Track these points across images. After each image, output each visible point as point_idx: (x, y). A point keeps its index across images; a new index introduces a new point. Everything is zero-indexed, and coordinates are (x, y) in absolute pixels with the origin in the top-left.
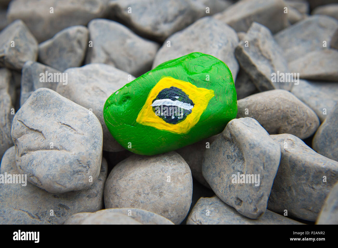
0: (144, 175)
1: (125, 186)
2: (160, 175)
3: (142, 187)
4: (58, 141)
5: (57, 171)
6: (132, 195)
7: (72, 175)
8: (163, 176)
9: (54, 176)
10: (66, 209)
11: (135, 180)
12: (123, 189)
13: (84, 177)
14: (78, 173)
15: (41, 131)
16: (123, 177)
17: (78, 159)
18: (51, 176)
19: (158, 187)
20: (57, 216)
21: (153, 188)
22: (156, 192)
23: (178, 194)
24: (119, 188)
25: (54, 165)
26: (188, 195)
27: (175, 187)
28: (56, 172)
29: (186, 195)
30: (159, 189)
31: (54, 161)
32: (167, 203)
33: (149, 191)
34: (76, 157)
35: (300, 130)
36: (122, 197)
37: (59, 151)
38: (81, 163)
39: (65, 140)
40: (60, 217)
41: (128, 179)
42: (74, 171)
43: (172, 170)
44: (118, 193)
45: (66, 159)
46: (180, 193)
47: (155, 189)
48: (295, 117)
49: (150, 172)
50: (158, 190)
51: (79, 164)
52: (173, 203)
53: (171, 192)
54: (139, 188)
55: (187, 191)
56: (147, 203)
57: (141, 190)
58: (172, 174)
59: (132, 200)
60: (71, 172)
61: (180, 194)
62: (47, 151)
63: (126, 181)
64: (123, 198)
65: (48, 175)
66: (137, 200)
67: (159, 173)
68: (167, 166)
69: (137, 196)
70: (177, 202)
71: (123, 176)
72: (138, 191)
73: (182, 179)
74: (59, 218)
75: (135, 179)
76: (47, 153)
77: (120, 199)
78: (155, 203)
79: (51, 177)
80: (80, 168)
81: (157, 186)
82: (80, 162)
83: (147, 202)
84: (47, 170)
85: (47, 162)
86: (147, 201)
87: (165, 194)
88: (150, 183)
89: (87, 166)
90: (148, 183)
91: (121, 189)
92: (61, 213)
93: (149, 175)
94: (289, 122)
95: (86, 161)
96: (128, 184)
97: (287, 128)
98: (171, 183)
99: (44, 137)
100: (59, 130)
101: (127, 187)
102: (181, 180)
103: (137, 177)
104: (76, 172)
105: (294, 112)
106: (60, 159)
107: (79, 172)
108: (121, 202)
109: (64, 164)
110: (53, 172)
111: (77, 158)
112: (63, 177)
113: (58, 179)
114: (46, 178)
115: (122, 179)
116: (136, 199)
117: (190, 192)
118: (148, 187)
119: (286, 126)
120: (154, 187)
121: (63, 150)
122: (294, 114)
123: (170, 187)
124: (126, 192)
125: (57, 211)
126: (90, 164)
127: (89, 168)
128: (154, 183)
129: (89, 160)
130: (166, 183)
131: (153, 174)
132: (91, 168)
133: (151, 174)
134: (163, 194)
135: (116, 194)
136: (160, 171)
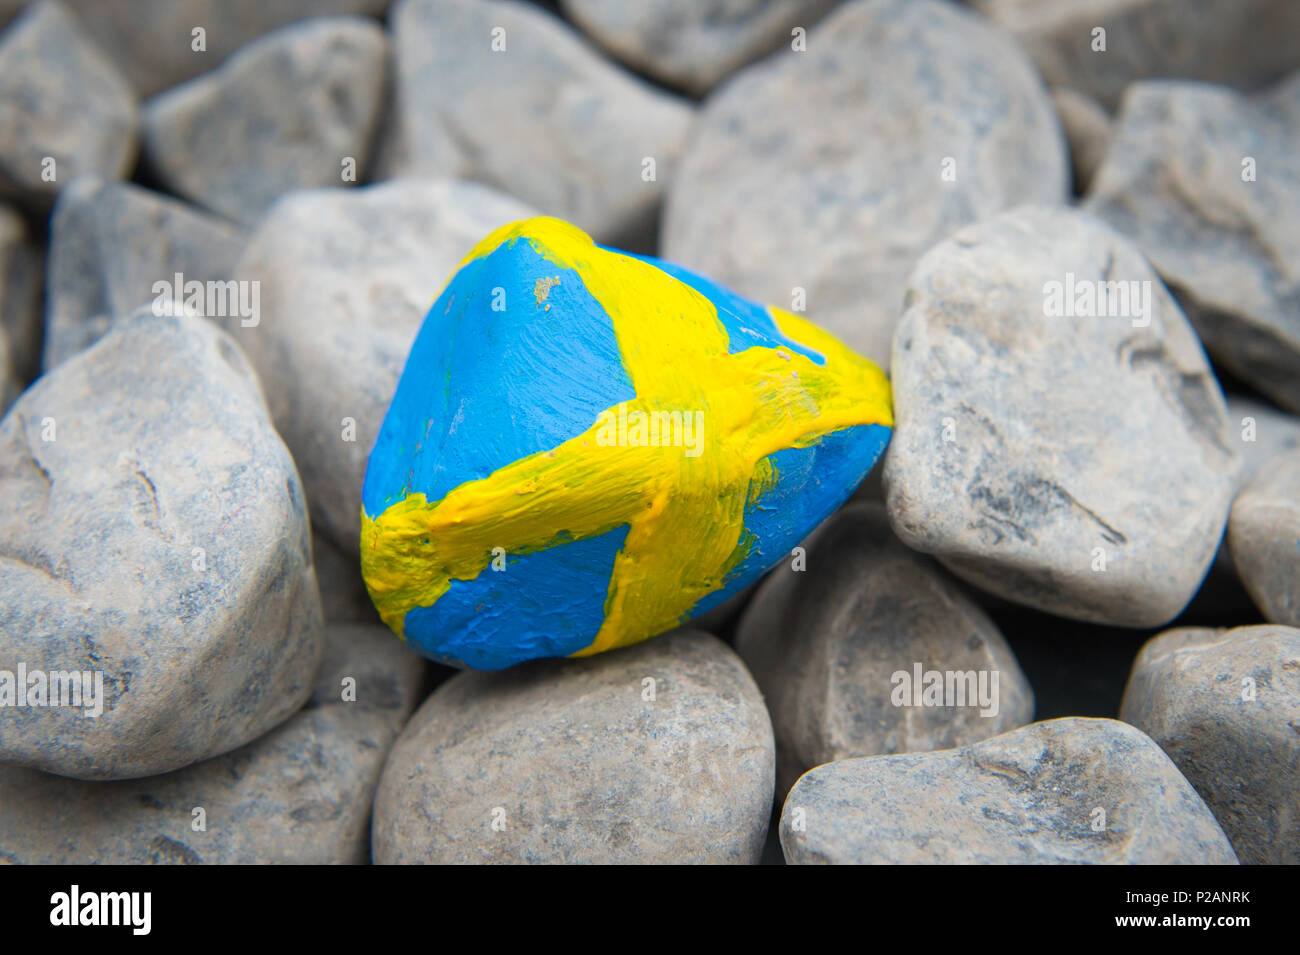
0: (557, 735)
1: (468, 778)
2: (629, 743)
3: (542, 793)
8: (642, 750)
11: (515, 754)
12: (459, 790)
16: (465, 738)
17: (90, 634)
19: (613, 797)
21: (587, 802)
22: (599, 818)
23: (697, 841)
24: (441, 786)
27: (688, 807)
29: (731, 848)
30: (613, 806)
33: (570, 813)
34: (86, 626)
36: (447, 826)
38: (96, 659)
41: (483, 749)
43: (687, 727)
44: (433, 808)
46: (706, 837)
47: (598, 807)
49: (586, 726)
50: (611, 810)
53: (667, 827)
54: (529, 792)
55: (739, 830)
57: (534, 805)
58: (680, 749)
59: (487, 844)
61: (703, 841)
63: (473, 755)
64: (450, 832)
66: (512, 849)
67: (627, 735)
68: (664, 707)
69: (516, 828)
71: (467, 733)
72: (521, 807)
73: (721, 773)
75: (516, 750)
77: (440, 832)
81: (610, 793)
82: (94, 654)
86: (556, 855)
87: (637, 833)
88: (580, 775)
90: (567, 777)
91: (449, 789)
93: (579, 739)
95: (120, 658)
96: (484, 770)
98: (673, 787)
101: (476, 787)
102: (720, 778)
108: (438, 846)
111: (88, 632)
115: (460, 747)
116: (508, 842)
117: (752, 836)
118: (569, 795)
120: (593, 798)
123: (663, 804)
124: (470, 806)
126: (133, 676)
127: (126, 689)
128: (597, 779)
129: (136, 654)
130: (648, 781)
131: (596, 738)
132: (133, 693)
133: (590, 734)
134: (630, 834)
135: (425, 812)
136: (633, 727)
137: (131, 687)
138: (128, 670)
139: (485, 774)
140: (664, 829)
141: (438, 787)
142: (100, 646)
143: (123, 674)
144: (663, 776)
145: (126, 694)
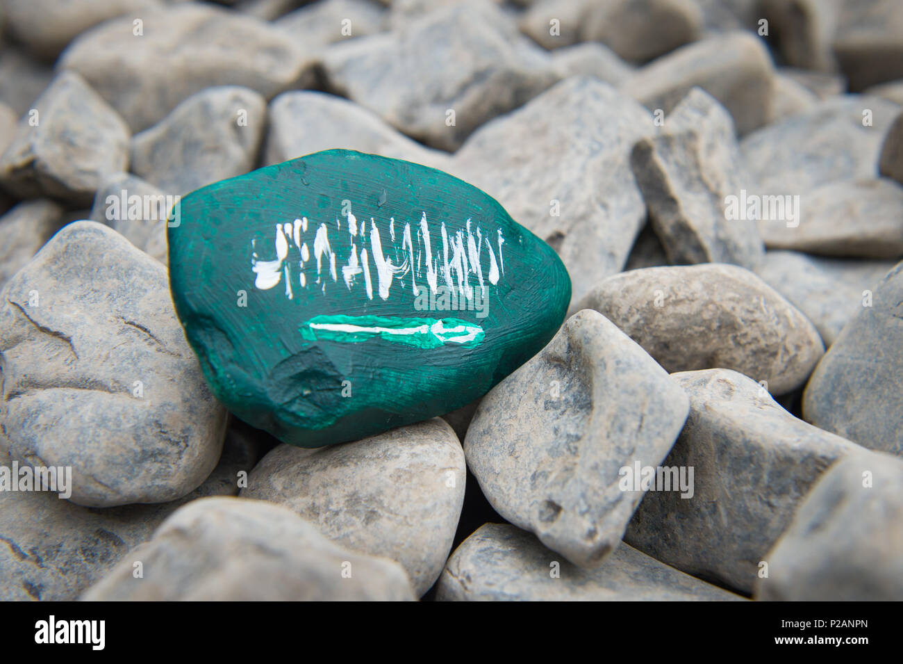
4: (112, 368)
5: (98, 448)
7: (139, 462)
9: (88, 460)
10: (115, 544)
13: (170, 470)
14: (155, 457)
15: (69, 338)
17: (158, 418)
18: (80, 460)
19: (367, 496)
20: (86, 560)
21: (352, 499)
22: (358, 508)
25: (91, 432)
28: (95, 449)
30: (367, 501)
31: (94, 421)
33: (342, 506)
34: (154, 415)
35: (767, 364)
37: (111, 395)
38: (165, 433)
39: (130, 366)
40: (93, 562)
42: (143, 451)
45: (125, 417)
47: (358, 502)
48: (754, 324)
50: (366, 504)
51: (159, 433)
54: (318, 494)
57: (321, 502)
60: (136, 454)
62: (77, 391)
65: (73, 456)
69: (310, 516)
72: (313, 503)
74: (91, 565)
76: (77, 396)
79: (81, 463)
80: (161, 445)
82: (163, 430)
84: (71, 443)
85: (75, 420)
87: (380, 517)
88: (348, 484)
89: (182, 440)
92: (100, 554)
94: (738, 338)
95: (179, 429)
97: (735, 355)
99: (75, 353)
100: (118, 337)
104: (150, 453)
105: (752, 312)
106: (109, 416)
107: (160, 454)
109: (120, 431)
110: (87, 450)
112: (114, 464)
113: (98, 470)
118: (341, 495)
119: (730, 349)
120: (355, 497)
121: (122, 394)
122: (752, 318)
125: (90, 546)
126: (189, 438)
127: (187, 446)
128: (358, 486)
129: (188, 424)
130: (388, 486)
131: (359, 463)
132: (190, 447)
133: (355, 460)
136: (380, 456)
137: (190, 443)
138: (186, 434)
142: (165, 425)
143: (183, 438)
145: (187, 449)
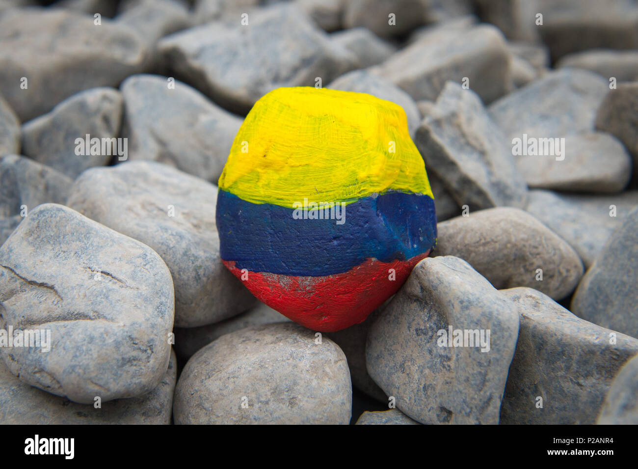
0: (257, 366)
1: (220, 390)
2: (289, 364)
3: (255, 390)
4: (89, 303)
5: (92, 359)
6: (235, 405)
7: (121, 367)
8: (295, 366)
9: (86, 368)
11: (239, 377)
12: (217, 395)
13: (142, 371)
14: (131, 362)
16: (213, 375)
18: (80, 369)
19: (287, 388)
21: (276, 392)
22: (282, 397)
23: (327, 400)
24: (208, 395)
25: (84, 348)
26: (345, 401)
27: (320, 387)
28: (89, 360)
29: (341, 402)
30: (287, 391)
31: (85, 340)
32: (306, 418)
33: (269, 397)
34: (127, 332)
36: (214, 411)
37: (92, 322)
38: (136, 344)
39: (103, 300)
41: (224, 377)
42: (123, 359)
43: (312, 354)
44: (206, 405)
45: (107, 335)
46: (330, 398)
47: (281, 393)
49: (268, 360)
50: (287, 393)
51: (132, 345)
52: (317, 416)
53: (312, 396)
54: (249, 391)
55: (343, 394)
56: (267, 420)
57: (254, 396)
58: (311, 363)
59: (235, 416)
60: (118, 360)
61: (330, 400)
63: (220, 380)
64: (217, 413)
65: (75, 366)
66: (247, 416)
67: (288, 361)
68: (300, 348)
70: (326, 414)
71: (213, 373)
73: (331, 371)
75: (240, 375)
77: (212, 415)
78: (282, 418)
79: (80, 371)
80: (135, 353)
81: (285, 386)
82: (135, 342)
83: (266, 418)
84: (70, 358)
85: (70, 342)
86: (267, 416)
87: (300, 400)
88: (271, 381)
89: (149, 348)
90: (265, 382)
91: (212, 395)
93: (267, 366)
95: (146, 340)
96: (227, 385)
98: (312, 380)
100: (89, 281)
101: (225, 392)
102: (331, 373)
103: (243, 371)
104: (127, 360)
106: (95, 336)
107: (134, 360)
108: (213, 420)
109: (105, 345)
110: (84, 361)
111: (129, 334)
112: (104, 369)
113: (93, 375)
114: (71, 373)
115: (213, 378)
116: (244, 413)
117: (348, 396)
118: (267, 390)
120: (278, 389)
121: (101, 320)
123: (309, 387)
124: (224, 401)
126: (154, 346)
127: (152, 352)
128: (278, 381)
129: (152, 337)
130: (301, 379)
131: (274, 365)
132: (156, 352)
133: (271, 363)
134: (297, 402)
135: (203, 407)
136: (289, 358)
137: (154, 350)
138: (151, 344)
139: (228, 387)
140: (312, 398)
141: (207, 396)
142: (136, 338)
143: (149, 346)
144: (307, 376)
145: (153, 354)
